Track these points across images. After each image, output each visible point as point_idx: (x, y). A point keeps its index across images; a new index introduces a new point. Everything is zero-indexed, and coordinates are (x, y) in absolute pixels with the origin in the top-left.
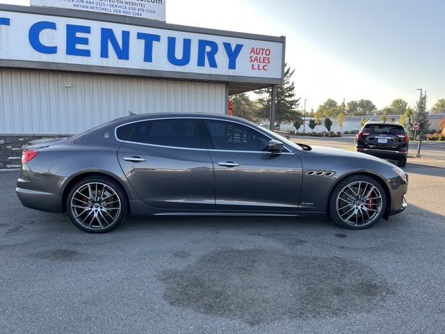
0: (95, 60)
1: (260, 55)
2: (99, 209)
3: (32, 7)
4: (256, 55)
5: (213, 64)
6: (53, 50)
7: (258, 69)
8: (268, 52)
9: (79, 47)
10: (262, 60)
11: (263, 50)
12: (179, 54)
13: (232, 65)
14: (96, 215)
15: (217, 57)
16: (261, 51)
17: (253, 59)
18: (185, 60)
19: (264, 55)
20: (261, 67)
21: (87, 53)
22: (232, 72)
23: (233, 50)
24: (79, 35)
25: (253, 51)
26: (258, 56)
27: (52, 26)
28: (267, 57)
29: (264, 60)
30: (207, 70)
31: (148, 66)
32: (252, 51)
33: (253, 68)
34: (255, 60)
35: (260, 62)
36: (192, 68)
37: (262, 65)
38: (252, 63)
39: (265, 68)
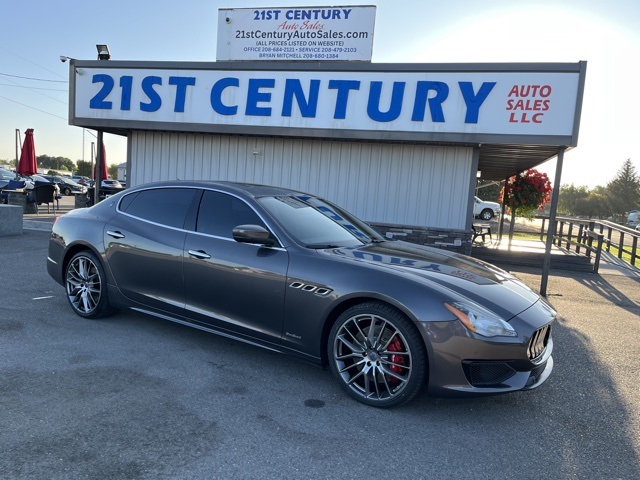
0: (276, 120)
1: (530, 97)
3: (218, 62)
4: (520, 98)
5: (438, 116)
6: (232, 111)
7: (523, 120)
8: (545, 91)
9: (260, 105)
10: (531, 105)
11: (535, 87)
12: (384, 106)
13: (472, 117)
15: (445, 106)
16: (532, 90)
17: (514, 104)
18: (394, 112)
19: (538, 97)
20: (529, 117)
21: (267, 112)
22: (470, 128)
23: (476, 94)
24: (262, 90)
25: (515, 90)
26: (525, 100)
27: (235, 82)
28: (544, 99)
29: (536, 104)
30: (428, 125)
31: (339, 124)
32: (512, 92)
33: (512, 120)
34: (518, 105)
35: (527, 108)
36: (404, 124)
37: (530, 115)
38: (512, 111)
39: (538, 118)
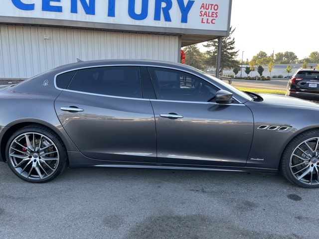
1: (209, 10)
2: (38, 159)
4: (205, 10)
5: (168, 19)
7: (207, 23)
8: (216, 7)
9: (52, 4)
10: (210, 15)
11: (212, 5)
12: (138, 10)
13: (184, 19)
14: (34, 165)
15: (171, 12)
16: (210, 6)
17: (203, 13)
18: (144, 15)
19: (213, 10)
20: (209, 21)
21: (59, 10)
22: (184, 26)
23: (185, 6)
25: (203, 6)
26: (207, 11)
28: (215, 12)
29: (212, 14)
30: (162, 24)
31: (111, 20)
32: (202, 7)
33: (202, 22)
34: (204, 14)
35: (209, 16)
36: (149, 22)
37: (210, 19)
38: (202, 17)
39: (213, 21)
